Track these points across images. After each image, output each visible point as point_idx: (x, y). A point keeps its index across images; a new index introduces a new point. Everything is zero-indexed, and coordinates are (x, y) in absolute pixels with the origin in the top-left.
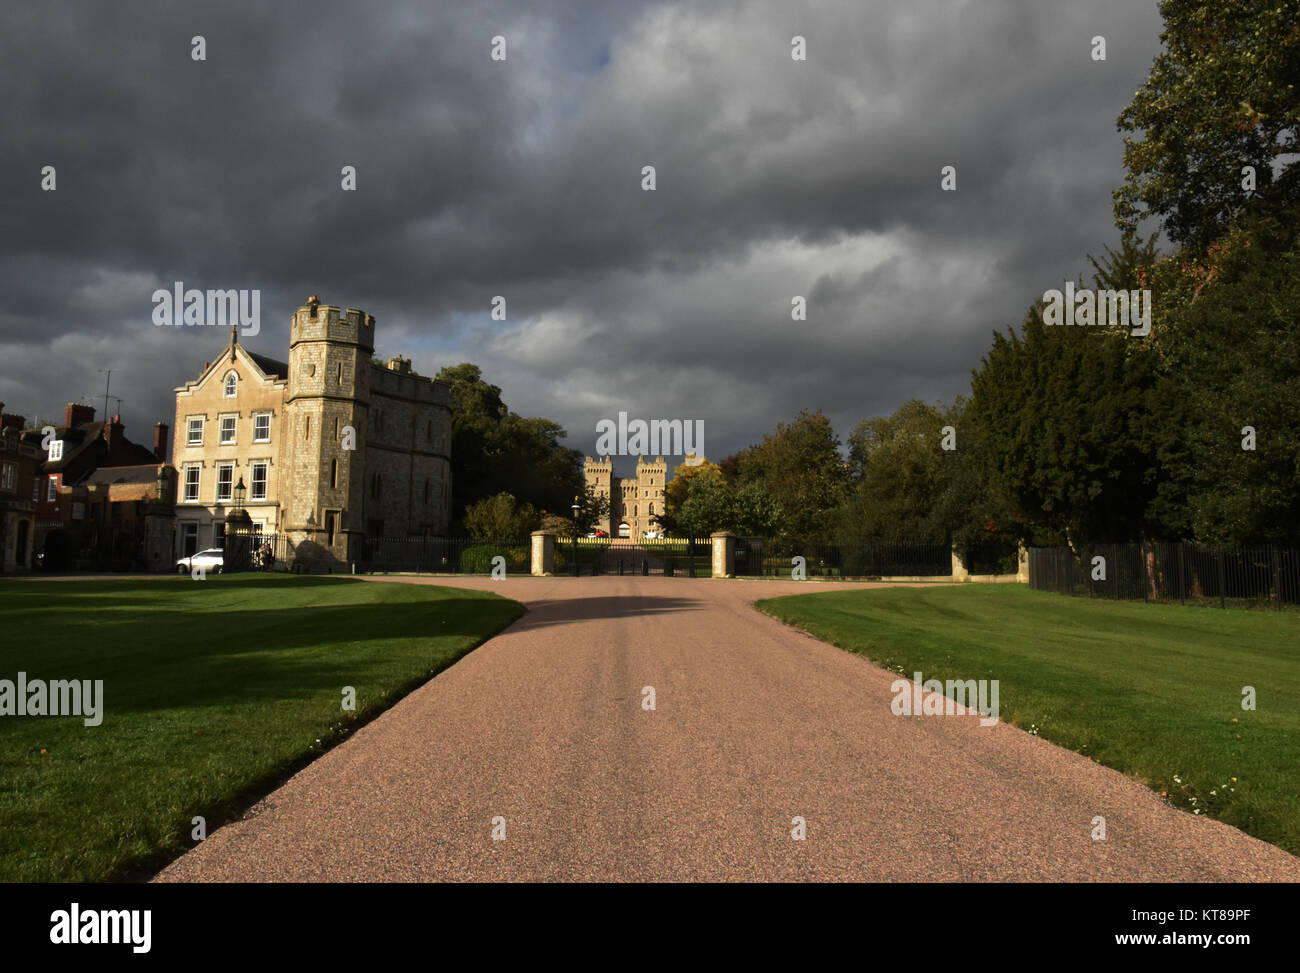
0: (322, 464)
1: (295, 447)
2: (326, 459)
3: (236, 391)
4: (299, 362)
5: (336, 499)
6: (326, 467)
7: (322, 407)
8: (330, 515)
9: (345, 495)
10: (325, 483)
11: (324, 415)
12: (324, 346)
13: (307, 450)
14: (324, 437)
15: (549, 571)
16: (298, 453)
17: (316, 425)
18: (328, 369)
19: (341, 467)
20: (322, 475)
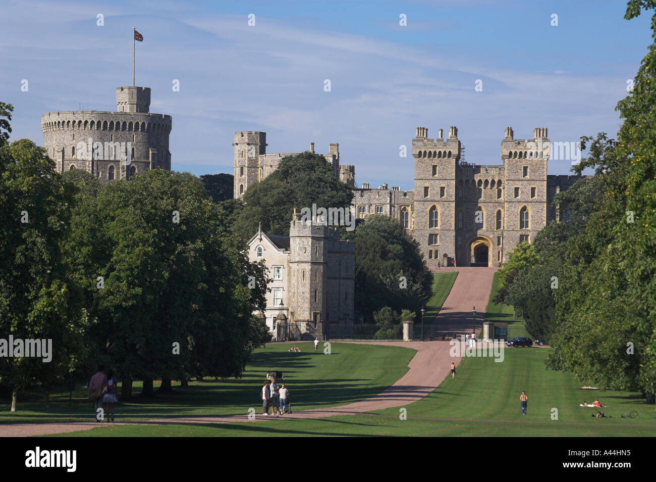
0: (311, 292)
1: (298, 284)
2: (313, 290)
3: (263, 255)
4: (298, 246)
5: (317, 307)
6: (313, 293)
7: (310, 267)
8: (315, 315)
9: (320, 305)
10: (313, 300)
11: (311, 270)
12: (310, 239)
13: (304, 286)
14: (311, 280)
15: (411, 339)
16: (300, 287)
17: (308, 275)
18: (312, 249)
19: (318, 293)
20: (311, 296)
